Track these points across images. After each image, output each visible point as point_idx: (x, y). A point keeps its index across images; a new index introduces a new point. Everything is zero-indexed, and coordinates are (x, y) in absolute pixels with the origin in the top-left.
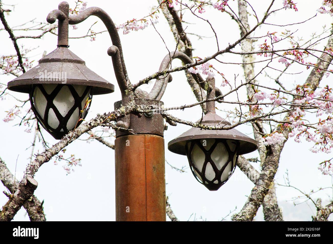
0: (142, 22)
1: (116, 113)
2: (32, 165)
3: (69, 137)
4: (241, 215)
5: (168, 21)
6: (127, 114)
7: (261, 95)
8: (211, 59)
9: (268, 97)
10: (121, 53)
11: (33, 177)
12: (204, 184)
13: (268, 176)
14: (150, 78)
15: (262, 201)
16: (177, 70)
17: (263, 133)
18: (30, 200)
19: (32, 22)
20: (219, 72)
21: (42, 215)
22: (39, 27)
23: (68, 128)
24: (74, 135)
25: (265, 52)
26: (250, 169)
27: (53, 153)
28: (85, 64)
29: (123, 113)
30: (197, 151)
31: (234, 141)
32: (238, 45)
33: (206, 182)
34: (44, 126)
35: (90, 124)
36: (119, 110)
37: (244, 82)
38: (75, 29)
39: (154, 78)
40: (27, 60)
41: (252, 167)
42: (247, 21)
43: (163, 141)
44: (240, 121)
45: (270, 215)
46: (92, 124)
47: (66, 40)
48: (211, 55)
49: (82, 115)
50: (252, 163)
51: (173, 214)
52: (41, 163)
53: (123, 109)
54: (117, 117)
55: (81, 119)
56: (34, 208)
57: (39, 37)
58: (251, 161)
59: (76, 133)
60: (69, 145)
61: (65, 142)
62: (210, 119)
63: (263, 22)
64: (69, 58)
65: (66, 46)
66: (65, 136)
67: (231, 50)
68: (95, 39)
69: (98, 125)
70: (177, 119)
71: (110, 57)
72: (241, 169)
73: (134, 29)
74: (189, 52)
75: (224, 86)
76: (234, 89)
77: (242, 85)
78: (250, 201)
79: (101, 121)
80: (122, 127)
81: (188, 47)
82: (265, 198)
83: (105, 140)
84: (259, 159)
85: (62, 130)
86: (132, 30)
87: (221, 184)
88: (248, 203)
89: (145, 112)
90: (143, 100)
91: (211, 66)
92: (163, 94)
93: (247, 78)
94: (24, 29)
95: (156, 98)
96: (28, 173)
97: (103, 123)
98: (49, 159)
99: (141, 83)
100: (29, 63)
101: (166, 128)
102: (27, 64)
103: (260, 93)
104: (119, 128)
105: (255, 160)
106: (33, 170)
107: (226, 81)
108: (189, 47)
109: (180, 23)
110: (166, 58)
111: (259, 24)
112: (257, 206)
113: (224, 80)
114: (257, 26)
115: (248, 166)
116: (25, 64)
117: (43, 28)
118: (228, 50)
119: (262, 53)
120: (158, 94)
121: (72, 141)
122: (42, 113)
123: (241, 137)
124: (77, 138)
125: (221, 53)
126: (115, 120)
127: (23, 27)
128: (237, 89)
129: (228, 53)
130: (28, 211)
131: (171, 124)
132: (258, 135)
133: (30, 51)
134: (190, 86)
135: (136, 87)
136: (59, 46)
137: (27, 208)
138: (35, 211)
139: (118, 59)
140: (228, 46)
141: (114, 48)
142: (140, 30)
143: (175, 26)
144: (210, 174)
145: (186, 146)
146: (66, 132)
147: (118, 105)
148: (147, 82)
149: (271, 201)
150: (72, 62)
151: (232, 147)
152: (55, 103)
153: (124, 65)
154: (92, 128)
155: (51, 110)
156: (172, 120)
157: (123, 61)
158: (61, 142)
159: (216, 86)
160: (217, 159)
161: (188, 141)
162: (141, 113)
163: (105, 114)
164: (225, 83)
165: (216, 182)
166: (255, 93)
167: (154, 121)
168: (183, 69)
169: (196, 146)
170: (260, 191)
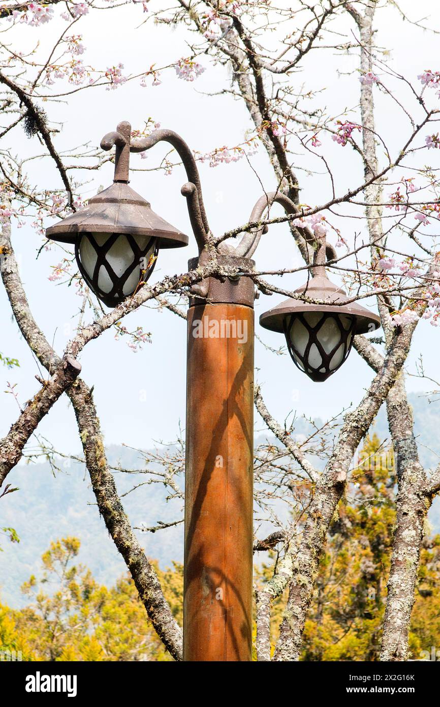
0: (235, 151)
1: (191, 275)
2: (74, 342)
3: (126, 306)
4: (356, 414)
5: (268, 149)
6: (205, 277)
7: (388, 262)
8: (322, 209)
9: (398, 266)
10: (200, 193)
11: (75, 358)
12: (306, 372)
13: (395, 363)
14: (240, 231)
15: (386, 396)
16: (276, 221)
17: (390, 304)
18: (76, 385)
19: (85, 146)
20: (333, 228)
21: (91, 406)
22: (94, 153)
23: (124, 293)
24: (133, 303)
25: (397, 205)
26: (371, 353)
27: (104, 327)
28: (150, 207)
29: (199, 275)
30: (298, 327)
31: (348, 316)
32: (361, 192)
33: (310, 371)
34: (93, 289)
35: (154, 289)
36: (194, 272)
37: (367, 243)
38: (144, 158)
39: (245, 230)
40: (79, 198)
41: (374, 350)
42: (374, 153)
43: (253, 314)
44: (358, 295)
45: (396, 415)
46: (158, 290)
47: (125, 173)
48: (323, 204)
49: (145, 276)
50: (374, 345)
51: (265, 410)
52: (87, 340)
53: (200, 270)
54: (191, 281)
55: (142, 282)
56: (81, 396)
57: (97, 168)
58: (373, 342)
59: (135, 300)
60: (126, 316)
61: (120, 312)
62: (318, 286)
63: (397, 163)
64: (128, 198)
65: (125, 182)
66: (120, 304)
67: (351, 199)
68: (171, 172)
69: (166, 290)
70: (273, 288)
71: (185, 198)
72: (359, 352)
73: (224, 161)
74: (293, 193)
75: (339, 246)
76: (352, 250)
77: (363, 247)
78: (369, 396)
79: (169, 286)
80: (198, 294)
81: (293, 186)
82: (389, 392)
83: (178, 308)
84: (384, 340)
85: (117, 295)
86: (222, 162)
87: (329, 373)
88: (367, 398)
89: (230, 276)
90: (227, 257)
91: (324, 219)
92: (255, 250)
93: (372, 230)
94: (74, 155)
95: (245, 255)
96: (69, 352)
97: (173, 288)
98: (98, 334)
99: (227, 236)
100: (82, 202)
101: (257, 296)
102: (79, 204)
103: (386, 259)
104: (194, 296)
105: (379, 341)
106: (77, 348)
107: (342, 239)
108: (295, 186)
109: (284, 153)
110: (261, 201)
111: (391, 165)
112: (379, 402)
113: (340, 238)
114: (388, 169)
115: (368, 349)
116: (76, 203)
117: (100, 155)
118: (346, 199)
119: (393, 205)
120: (248, 250)
121: (129, 312)
122: (91, 272)
123: (358, 311)
124: (136, 307)
125: (337, 202)
126: (189, 285)
127: (73, 153)
128: (356, 252)
129: (347, 203)
130: (72, 400)
131: (265, 293)
132: (384, 307)
133: (82, 185)
134: (294, 238)
135: (219, 242)
136: (115, 181)
137: (70, 396)
138: (82, 401)
139: (195, 201)
140: (347, 193)
141: (190, 186)
142: (232, 163)
143: (276, 157)
144: (315, 359)
145: (284, 321)
146: (122, 298)
147: (193, 264)
148: (234, 235)
149: (397, 396)
150: (132, 203)
151: (346, 324)
152: (108, 258)
153: (202, 210)
154: (157, 295)
155: (103, 268)
156: (265, 288)
157: (201, 204)
158: (115, 313)
159: (327, 241)
160: (325, 339)
161: (286, 315)
162: (225, 276)
163: (176, 276)
164: (341, 243)
165: (323, 370)
166: (381, 259)
167: (242, 287)
168: (285, 220)
169: (298, 321)
170: (384, 383)
